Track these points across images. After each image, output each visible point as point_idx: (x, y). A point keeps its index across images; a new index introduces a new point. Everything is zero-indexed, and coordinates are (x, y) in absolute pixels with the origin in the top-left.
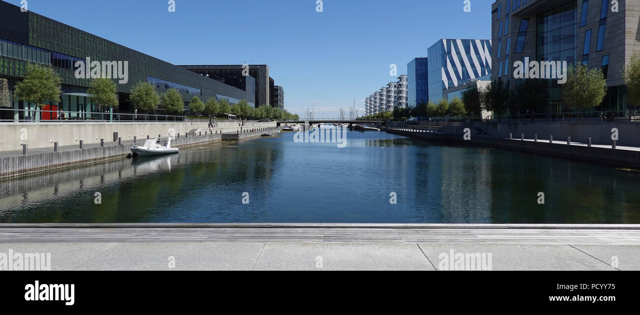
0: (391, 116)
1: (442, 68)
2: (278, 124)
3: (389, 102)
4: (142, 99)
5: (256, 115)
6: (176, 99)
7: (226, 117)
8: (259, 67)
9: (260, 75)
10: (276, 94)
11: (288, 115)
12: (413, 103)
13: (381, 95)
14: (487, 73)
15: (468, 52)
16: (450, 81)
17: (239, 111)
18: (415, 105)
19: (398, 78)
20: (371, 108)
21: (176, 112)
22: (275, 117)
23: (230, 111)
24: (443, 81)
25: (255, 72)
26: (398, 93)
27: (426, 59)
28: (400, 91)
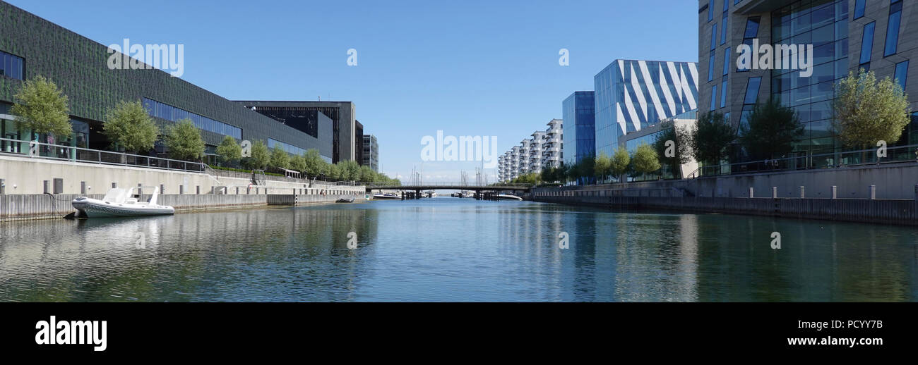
0: (538, 179)
1: (618, 104)
2: (368, 190)
3: (534, 160)
4: (124, 130)
5: (332, 174)
6: (191, 136)
7: (283, 173)
8: (339, 105)
9: (341, 116)
10: (365, 147)
11: (383, 178)
12: (571, 158)
13: (522, 151)
14: (684, 111)
15: (656, 80)
16: (629, 124)
17: (305, 165)
18: (574, 161)
19: (548, 125)
20: (507, 171)
21: (190, 157)
22: (363, 181)
23: (289, 164)
24: (618, 123)
25: (335, 113)
26: (548, 147)
27: (592, 93)
28: (552, 143)
